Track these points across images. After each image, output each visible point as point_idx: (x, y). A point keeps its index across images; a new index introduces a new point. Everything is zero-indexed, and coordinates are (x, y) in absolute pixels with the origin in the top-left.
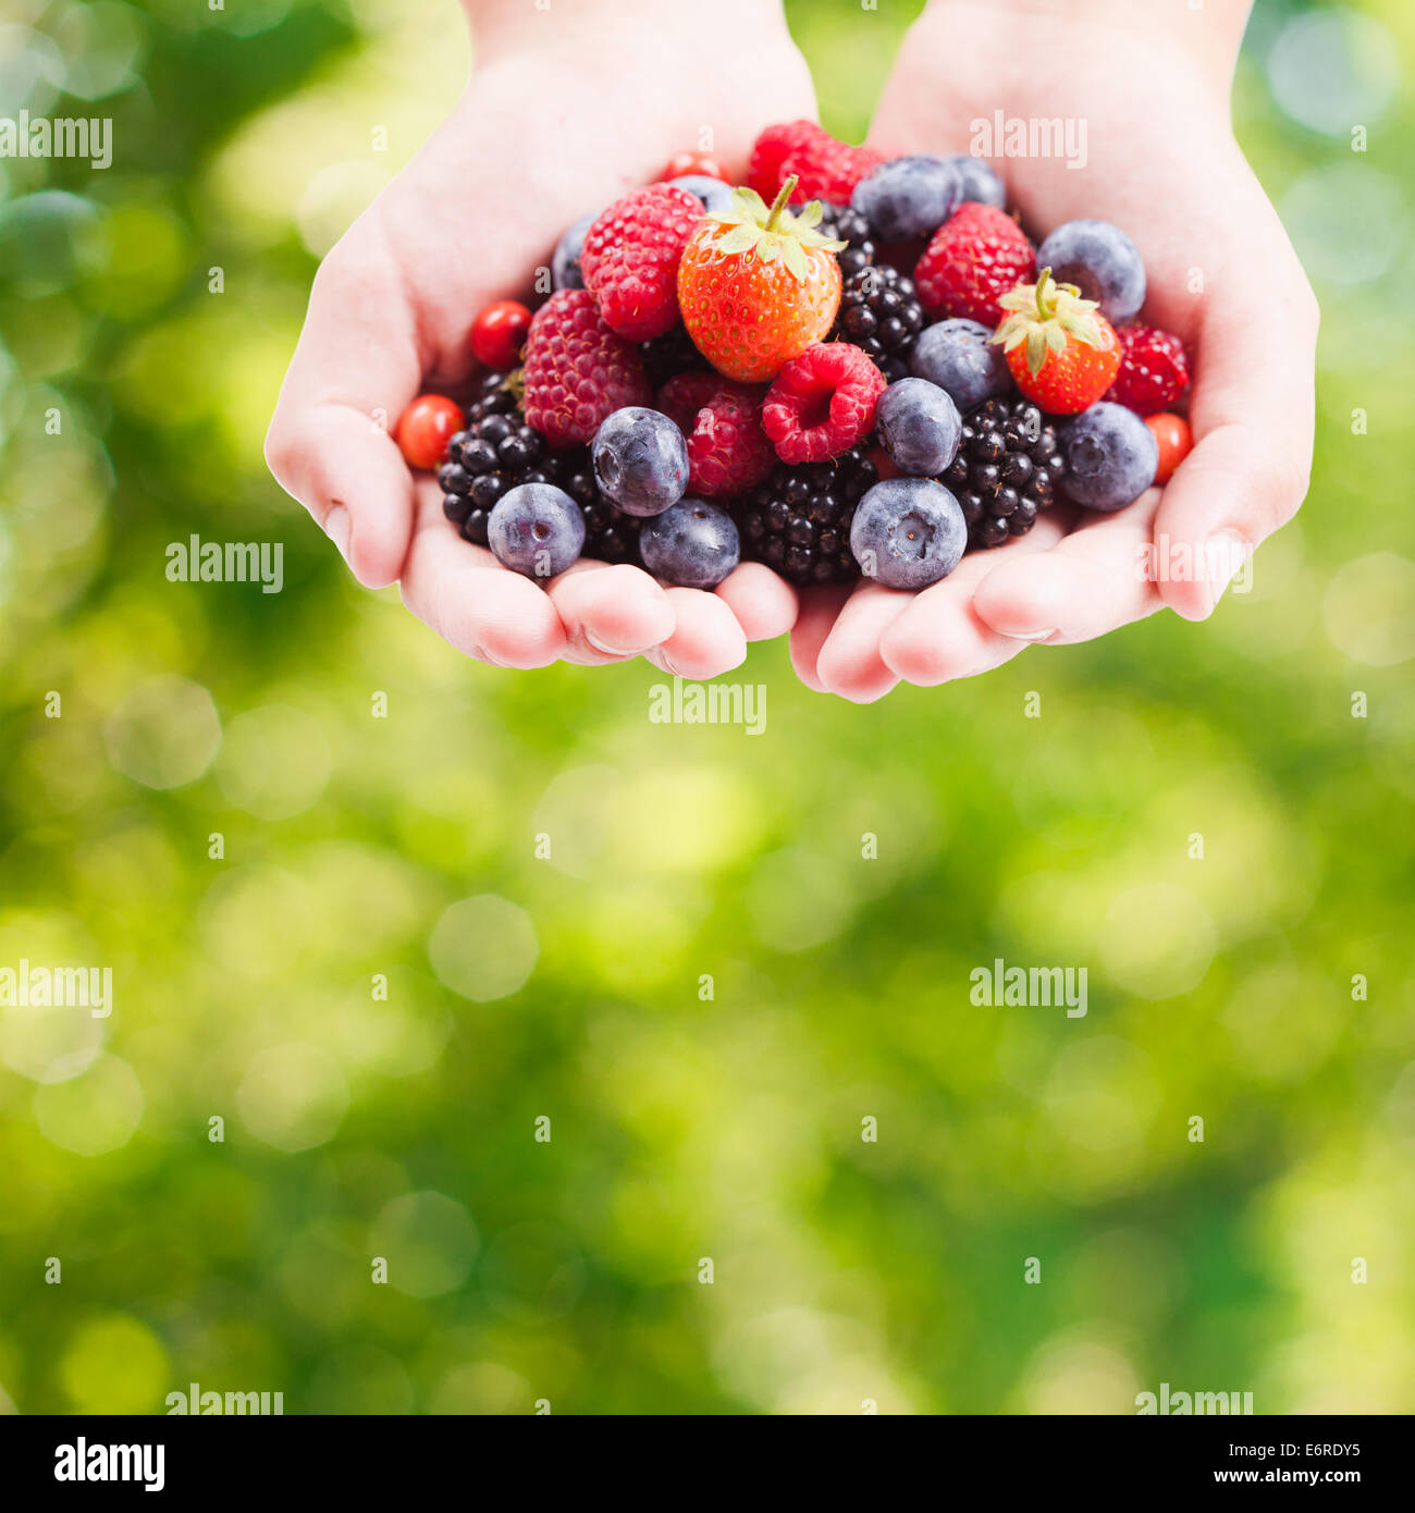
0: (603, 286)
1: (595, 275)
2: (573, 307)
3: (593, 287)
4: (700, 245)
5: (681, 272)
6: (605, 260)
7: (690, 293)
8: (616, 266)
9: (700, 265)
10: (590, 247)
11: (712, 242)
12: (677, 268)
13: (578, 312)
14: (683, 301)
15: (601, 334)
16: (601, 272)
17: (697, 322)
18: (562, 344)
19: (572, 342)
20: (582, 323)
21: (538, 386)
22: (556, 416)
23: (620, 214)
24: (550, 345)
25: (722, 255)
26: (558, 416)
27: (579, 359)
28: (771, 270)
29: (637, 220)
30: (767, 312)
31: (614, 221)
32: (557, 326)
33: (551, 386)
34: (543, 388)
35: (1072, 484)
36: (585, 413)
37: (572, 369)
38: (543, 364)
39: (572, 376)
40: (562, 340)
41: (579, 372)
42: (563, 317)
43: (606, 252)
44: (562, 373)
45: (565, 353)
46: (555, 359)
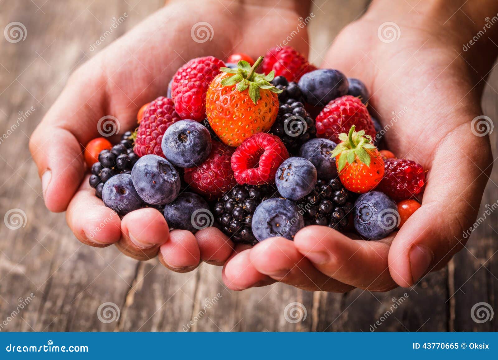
0: (177, 95)
1: (175, 91)
2: (163, 104)
3: (173, 96)
4: (216, 81)
6: (180, 85)
7: (208, 101)
8: (184, 87)
11: (221, 80)
13: (165, 106)
15: (173, 117)
16: (177, 90)
18: (155, 118)
19: (160, 118)
20: (166, 111)
21: (141, 135)
22: (146, 149)
23: (191, 66)
24: (150, 118)
25: (223, 86)
26: (147, 149)
27: (161, 126)
28: (242, 95)
29: (197, 69)
30: (237, 114)
31: (187, 69)
32: (155, 111)
33: (147, 136)
34: (144, 136)
35: (359, 226)
36: (158, 149)
37: (157, 130)
38: (145, 126)
39: (156, 132)
40: (155, 117)
41: (159, 132)
42: (159, 107)
43: (182, 81)
44: (152, 131)
45: (155, 123)
46: (150, 124)
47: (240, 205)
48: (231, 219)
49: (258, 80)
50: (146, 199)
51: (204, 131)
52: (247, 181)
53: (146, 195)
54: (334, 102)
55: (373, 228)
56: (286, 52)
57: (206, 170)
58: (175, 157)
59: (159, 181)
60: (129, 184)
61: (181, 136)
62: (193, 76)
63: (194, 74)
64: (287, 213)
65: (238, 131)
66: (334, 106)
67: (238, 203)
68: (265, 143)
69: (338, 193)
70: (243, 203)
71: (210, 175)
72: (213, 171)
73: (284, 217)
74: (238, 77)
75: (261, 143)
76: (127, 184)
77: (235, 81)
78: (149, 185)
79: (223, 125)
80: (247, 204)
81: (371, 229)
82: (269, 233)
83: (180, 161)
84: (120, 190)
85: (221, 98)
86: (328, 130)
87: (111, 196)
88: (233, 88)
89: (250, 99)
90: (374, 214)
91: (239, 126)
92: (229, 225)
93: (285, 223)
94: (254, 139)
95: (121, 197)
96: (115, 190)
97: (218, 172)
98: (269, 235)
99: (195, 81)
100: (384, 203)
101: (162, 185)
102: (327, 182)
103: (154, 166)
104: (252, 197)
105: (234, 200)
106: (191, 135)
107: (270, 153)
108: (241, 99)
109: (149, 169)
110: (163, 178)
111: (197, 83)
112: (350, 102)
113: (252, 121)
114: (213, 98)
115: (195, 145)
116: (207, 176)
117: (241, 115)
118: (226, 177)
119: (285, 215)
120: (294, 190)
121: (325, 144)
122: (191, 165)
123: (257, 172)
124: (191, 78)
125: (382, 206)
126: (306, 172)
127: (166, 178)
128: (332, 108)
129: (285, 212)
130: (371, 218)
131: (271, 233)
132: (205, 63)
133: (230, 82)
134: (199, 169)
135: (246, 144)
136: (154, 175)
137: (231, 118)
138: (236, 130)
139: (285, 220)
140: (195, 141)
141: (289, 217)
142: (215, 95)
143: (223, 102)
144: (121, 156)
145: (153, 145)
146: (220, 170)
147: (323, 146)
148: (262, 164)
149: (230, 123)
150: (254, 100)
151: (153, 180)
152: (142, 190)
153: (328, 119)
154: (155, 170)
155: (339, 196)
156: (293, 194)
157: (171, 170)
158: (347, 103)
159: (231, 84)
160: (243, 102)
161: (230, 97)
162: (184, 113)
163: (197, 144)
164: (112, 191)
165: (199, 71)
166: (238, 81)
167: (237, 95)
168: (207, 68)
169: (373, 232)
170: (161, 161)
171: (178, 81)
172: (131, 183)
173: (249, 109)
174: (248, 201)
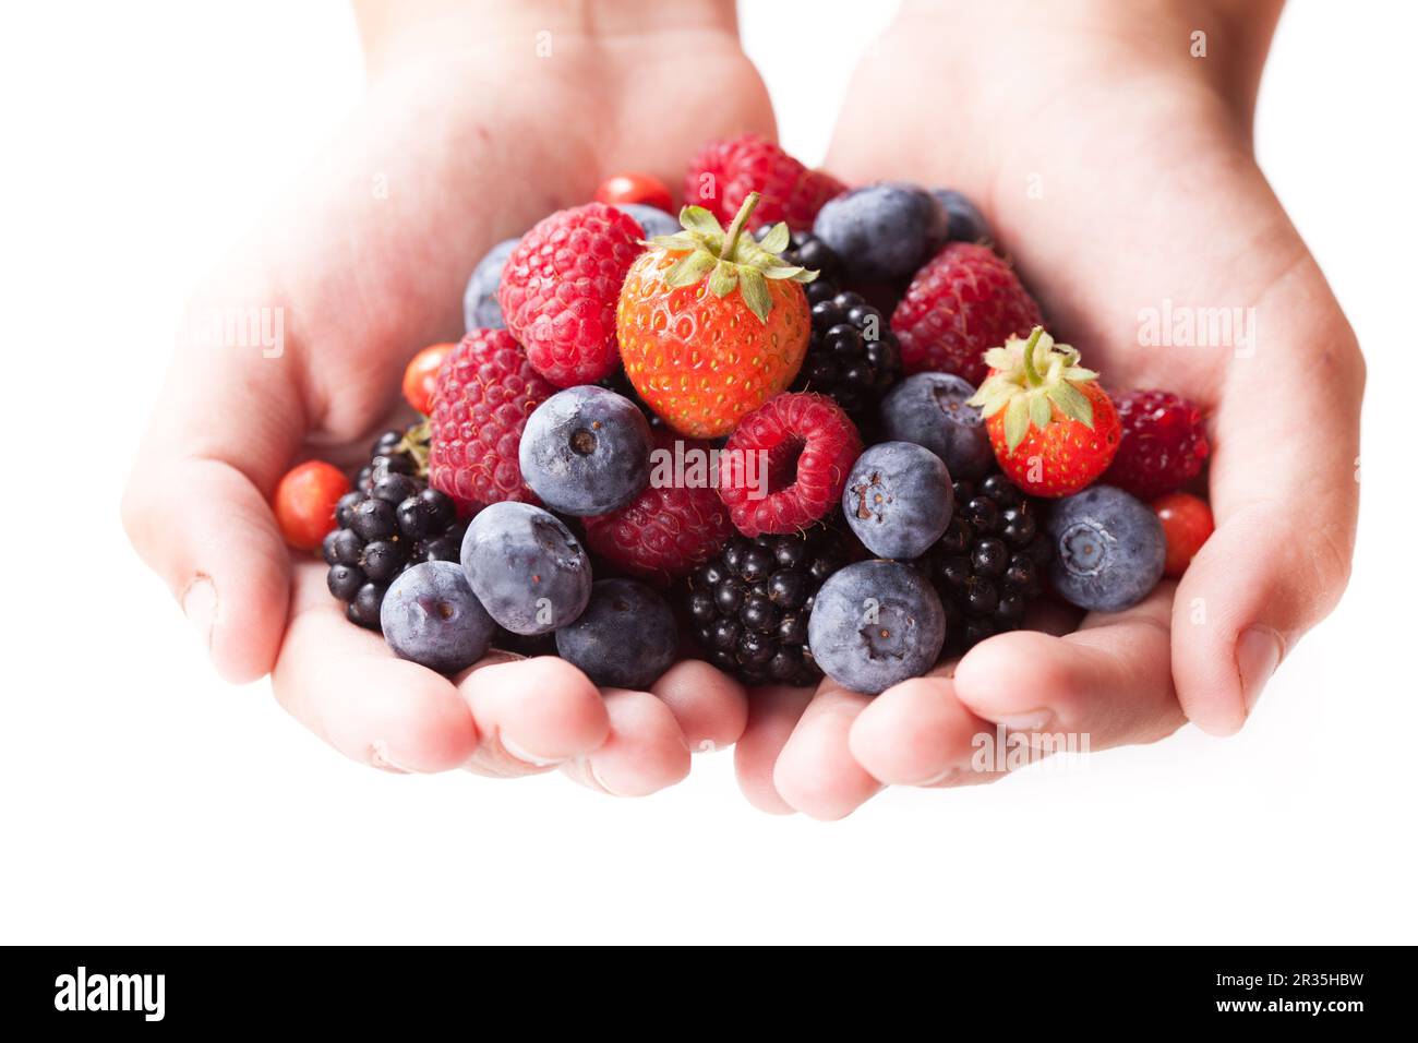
0: (531, 323)
1: (520, 310)
2: (491, 349)
3: (517, 324)
4: (643, 277)
5: (621, 308)
6: (533, 292)
7: (630, 333)
8: (546, 299)
9: (643, 300)
10: (513, 278)
11: (657, 272)
12: (616, 304)
13: (499, 354)
14: (623, 342)
15: (526, 380)
16: (528, 306)
17: (639, 367)
18: (480, 391)
19: (492, 389)
20: (503, 367)
21: (449, 441)
22: (471, 476)
23: (549, 238)
24: (464, 391)
25: (669, 288)
26: (474, 476)
27: (501, 409)
28: (727, 305)
29: (569, 245)
30: (721, 356)
31: (541, 247)
32: (473, 370)
33: (466, 441)
34: (456, 443)
35: (1068, 585)
36: (507, 473)
37: (493, 421)
38: (456, 415)
39: (492, 428)
40: (479, 386)
41: (500, 425)
42: (481, 359)
43: (534, 282)
44: (480, 426)
45: (484, 401)
46: (471, 409)
47: (757, 590)
48: (741, 631)
49: (749, 255)
50: (517, 625)
51: (631, 412)
52: (773, 527)
53: (517, 615)
54: (932, 273)
55: (1108, 586)
56: (750, 152)
57: (653, 513)
58: (570, 496)
59: (549, 573)
60: (458, 589)
61: (577, 437)
62: (566, 264)
63: (567, 259)
64: (906, 600)
65: (725, 399)
66: (934, 283)
67: (750, 587)
68: (806, 422)
69: (1011, 515)
70: (766, 584)
71: (665, 524)
72: (671, 512)
73: (900, 612)
74: (704, 257)
75: (796, 424)
76: (451, 590)
77: (699, 269)
78: (525, 587)
79: (684, 389)
80: (779, 587)
81: (1105, 588)
82: (868, 658)
83: (583, 503)
84: (436, 607)
85: (672, 321)
86: (934, 350)
87: (416, 628)
88: (699, 291)
89: (748, 311)
90: (1108, 550)
91: (729, 387)
92: (736, 648)
93: (903, 627)
94: (774, 416)
95: (443, 628)
96: (421, 612)
97: (685, 512)
98: (867, 662)
99: (575, 279)
100: (1131, 517)
101: (556, 583)
102: (978, 491)
103: (525, 535)
104: (787, 565)
105: (738, 579)
106: (603, 430)
107: (826, 447)
108: (726, 317)
109: (517, 545)
110: (553, 561)
111: (581, 283)
112: (974, 264)
113: (759, 369)
114: (646, 323)
115: (618, 457)
116: (659, 530)
117: (731, 357)
118: (706, 523)
119: (903, 605)
120: (905, 537)
121: (940, 385)
122: (611, 508)
123: (795, 501)
124: (558, 272)
125: (1129, 527)
126: (923, 482)
127: (560, 561)
128: (932, 291)
129: (900, 597)
130: (1103, 560)
131: (872, 657)
132: (587, 223)
133: (686, 276)
134: (632, 515)
135: (755, 432)
136: (532, 560)
137: (706, 369)
138: (720, 398)
139: (903, 617)
140: (616, 449)
141: (912, 608)
142: (653, 316)
143: (679, 329)
144: (408, 504)
145: (487, 463)
146: (688, 506)
147: (940, 391)
148: (806, 478)
149: (703, 382)
150: (760, 312)
151: (532, 573)
152: (506, 603)
153: (928, 320)
154: (531, 543)
155: (1017, 522)
156: (906, 548)
157: (563, 534)
158: (967, 269)
159: (690, 281)
160: (732, 324)
161: (695, 316)
162: (559, 368)
163: (624, 453)
164: (413, 615)
165: (577, 248)
166: (707, 269)
167: (714, 308)
168: (596, 237)
169: (1109, 596)
170: (535, 517)
171: (522, 282)
172: (462, 585)
173: (750, 339)
174: (778, 578)
